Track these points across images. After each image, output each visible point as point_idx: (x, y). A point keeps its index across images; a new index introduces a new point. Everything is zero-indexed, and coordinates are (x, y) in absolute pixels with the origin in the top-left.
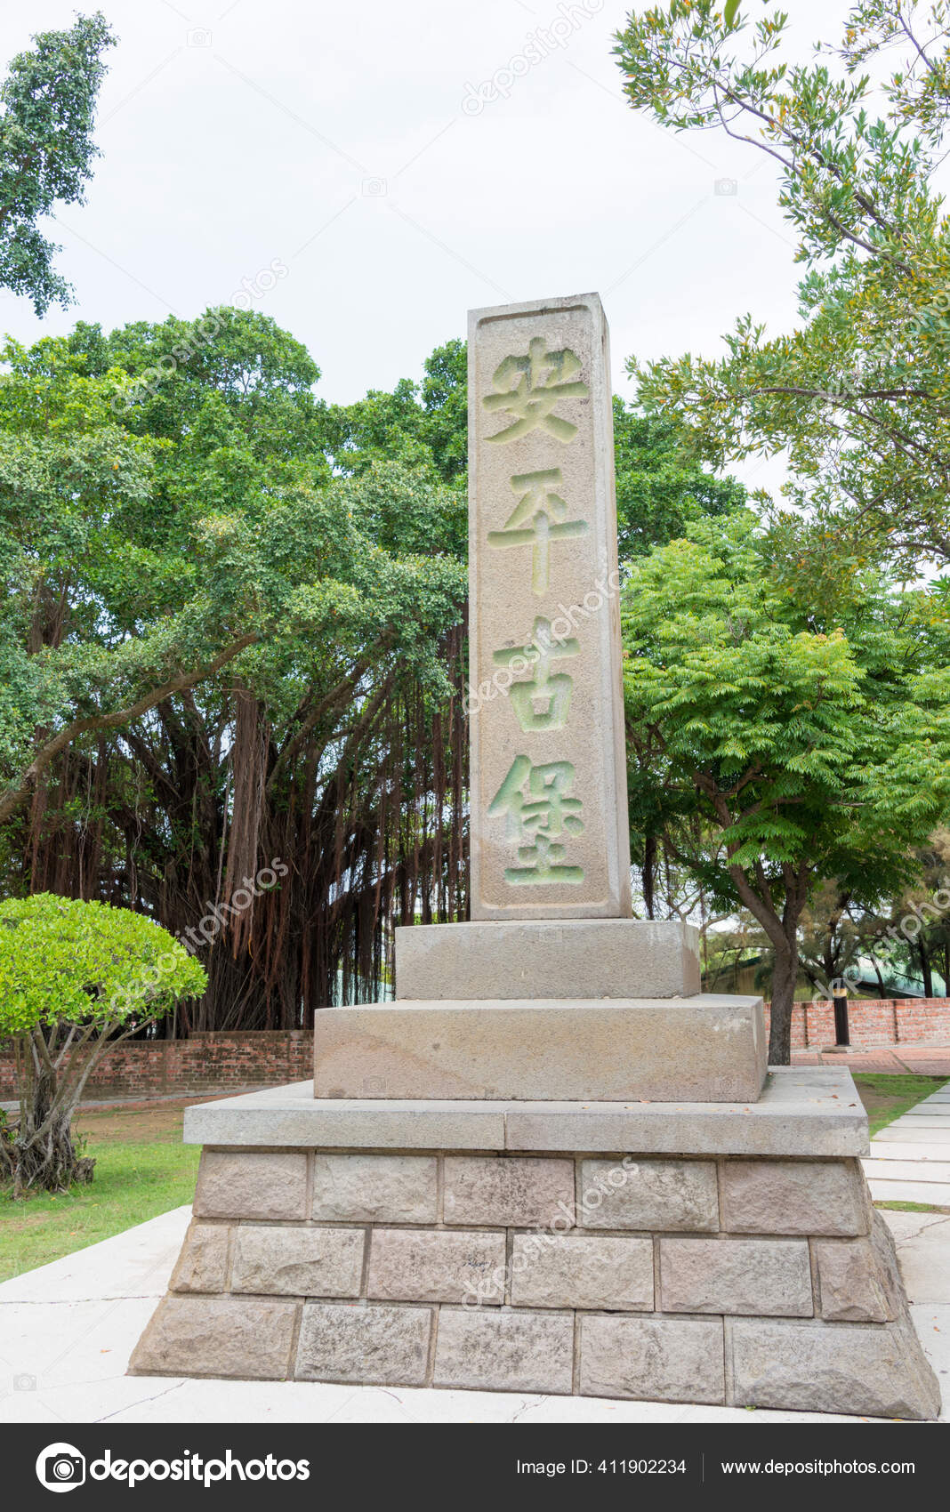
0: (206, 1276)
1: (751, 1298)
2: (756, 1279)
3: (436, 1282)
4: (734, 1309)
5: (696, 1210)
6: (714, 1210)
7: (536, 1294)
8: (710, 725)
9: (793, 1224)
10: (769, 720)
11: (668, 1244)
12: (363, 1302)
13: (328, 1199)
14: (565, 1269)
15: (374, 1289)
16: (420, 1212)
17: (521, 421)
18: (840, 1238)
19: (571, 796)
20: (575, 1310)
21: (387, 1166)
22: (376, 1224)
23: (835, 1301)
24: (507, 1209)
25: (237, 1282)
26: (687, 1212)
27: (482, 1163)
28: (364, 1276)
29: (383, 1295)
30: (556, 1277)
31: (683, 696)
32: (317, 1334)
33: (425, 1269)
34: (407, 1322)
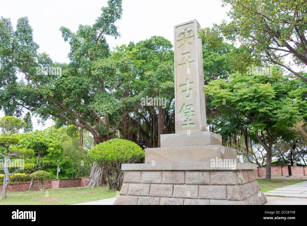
0: (124, 192)
1: (215, 196)
2: (216, 193)
3: (161, 193)
4: (211, 198)
5: (205, 180)
6: (209, 180)
7: (177, 195)
8: (243, 104)
9: (223, 183)
10: (256, 102)
11: (200, 186)
12: (149, 196)
13: (144, 179)
14: (182, 191)
15: (150, 194)
16: (159, 181)
17: (183, 44)
18: (232, 185)
19: (193, 110)
20: (184, 198)
21: (153, 173)
22: (151, 183)
23: (230, 196)
24: (173, 181)
25: (129, 193)
26: (204, 180)
27: (169, 172)
28: (149, 192)
29: (152, 195)
30: (181, 192)
31: (238, 98)
32: (141, 202)
33: (159, 191)
34: (155, 200)
